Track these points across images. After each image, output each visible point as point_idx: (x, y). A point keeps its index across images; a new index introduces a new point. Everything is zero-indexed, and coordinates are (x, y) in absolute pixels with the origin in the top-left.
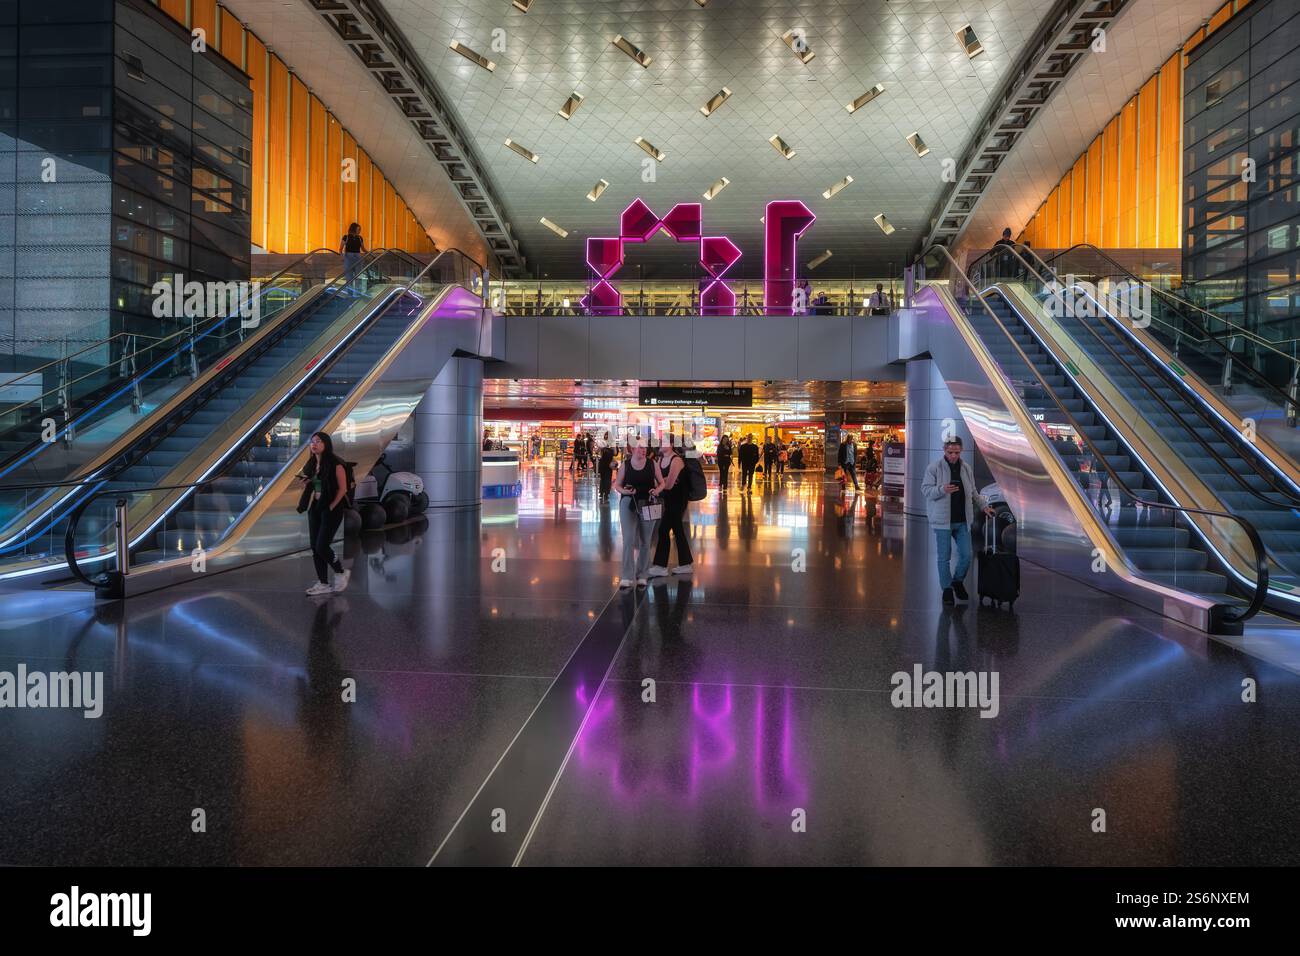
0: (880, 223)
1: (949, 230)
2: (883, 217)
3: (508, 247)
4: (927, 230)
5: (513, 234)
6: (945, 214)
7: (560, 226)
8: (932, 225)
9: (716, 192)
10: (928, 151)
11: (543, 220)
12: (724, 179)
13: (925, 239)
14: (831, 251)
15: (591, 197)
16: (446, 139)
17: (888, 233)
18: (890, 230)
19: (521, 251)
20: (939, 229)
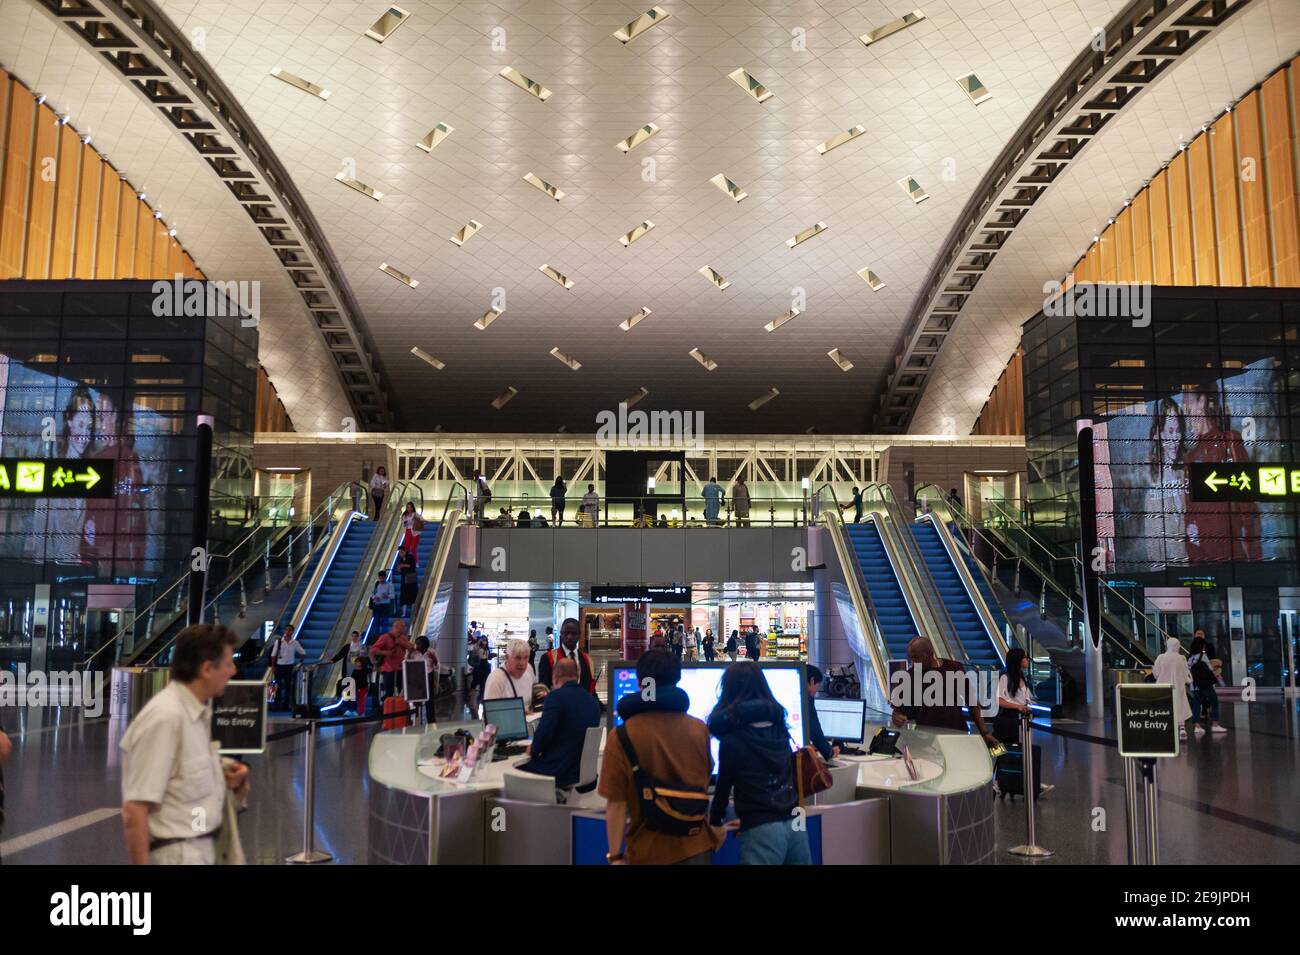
0: (836, 360)
1: (915, 370)
2: (839, 352)
3: (366, 382)
4: (892, 368)
5: (376, 366)
6: (910, 351)
7: (435, 356)
8: (897, 364)
9: (634, 322)
10: (883, 285)
11: (414, 350)
12: (645, 309)
13: (890, 378)
14: (778, 389)
15: (479, 325)
16: (299, 245)
17: (846, 369)
18: (848, 367)
19: (385, 385)
20: (904, 368)
